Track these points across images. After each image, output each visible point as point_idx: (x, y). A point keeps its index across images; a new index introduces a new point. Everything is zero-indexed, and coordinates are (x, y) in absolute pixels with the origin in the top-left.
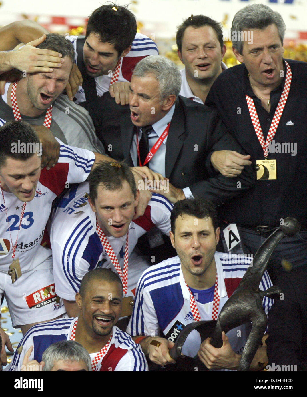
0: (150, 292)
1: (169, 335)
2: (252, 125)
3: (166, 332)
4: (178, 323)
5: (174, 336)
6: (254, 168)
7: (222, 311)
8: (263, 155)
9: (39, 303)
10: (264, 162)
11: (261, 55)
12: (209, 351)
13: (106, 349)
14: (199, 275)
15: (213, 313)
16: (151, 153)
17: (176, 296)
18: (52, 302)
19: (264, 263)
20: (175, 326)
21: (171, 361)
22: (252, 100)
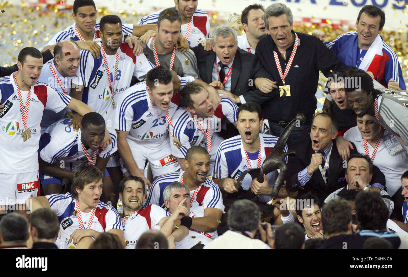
0: (225, 153)
1: (234, 178)
2: (276, 67)
3: (232, 176)
4: (239, 171)
5: (237, 178)
6: (278, 90)
7: (264, 163)
8: (283, 83)
9: (167, 163)
10: (283, 87)
11: (277, 31)
12: (256, 185)
13: (199, 189)
14: (250, 144)
15: (258, 165)
16: (226, 77)
17: (238, 156)
18: (174, 163)
19: (286, 138)
20: (237, 173)
21: (236, 190)
22: (277, 53)
